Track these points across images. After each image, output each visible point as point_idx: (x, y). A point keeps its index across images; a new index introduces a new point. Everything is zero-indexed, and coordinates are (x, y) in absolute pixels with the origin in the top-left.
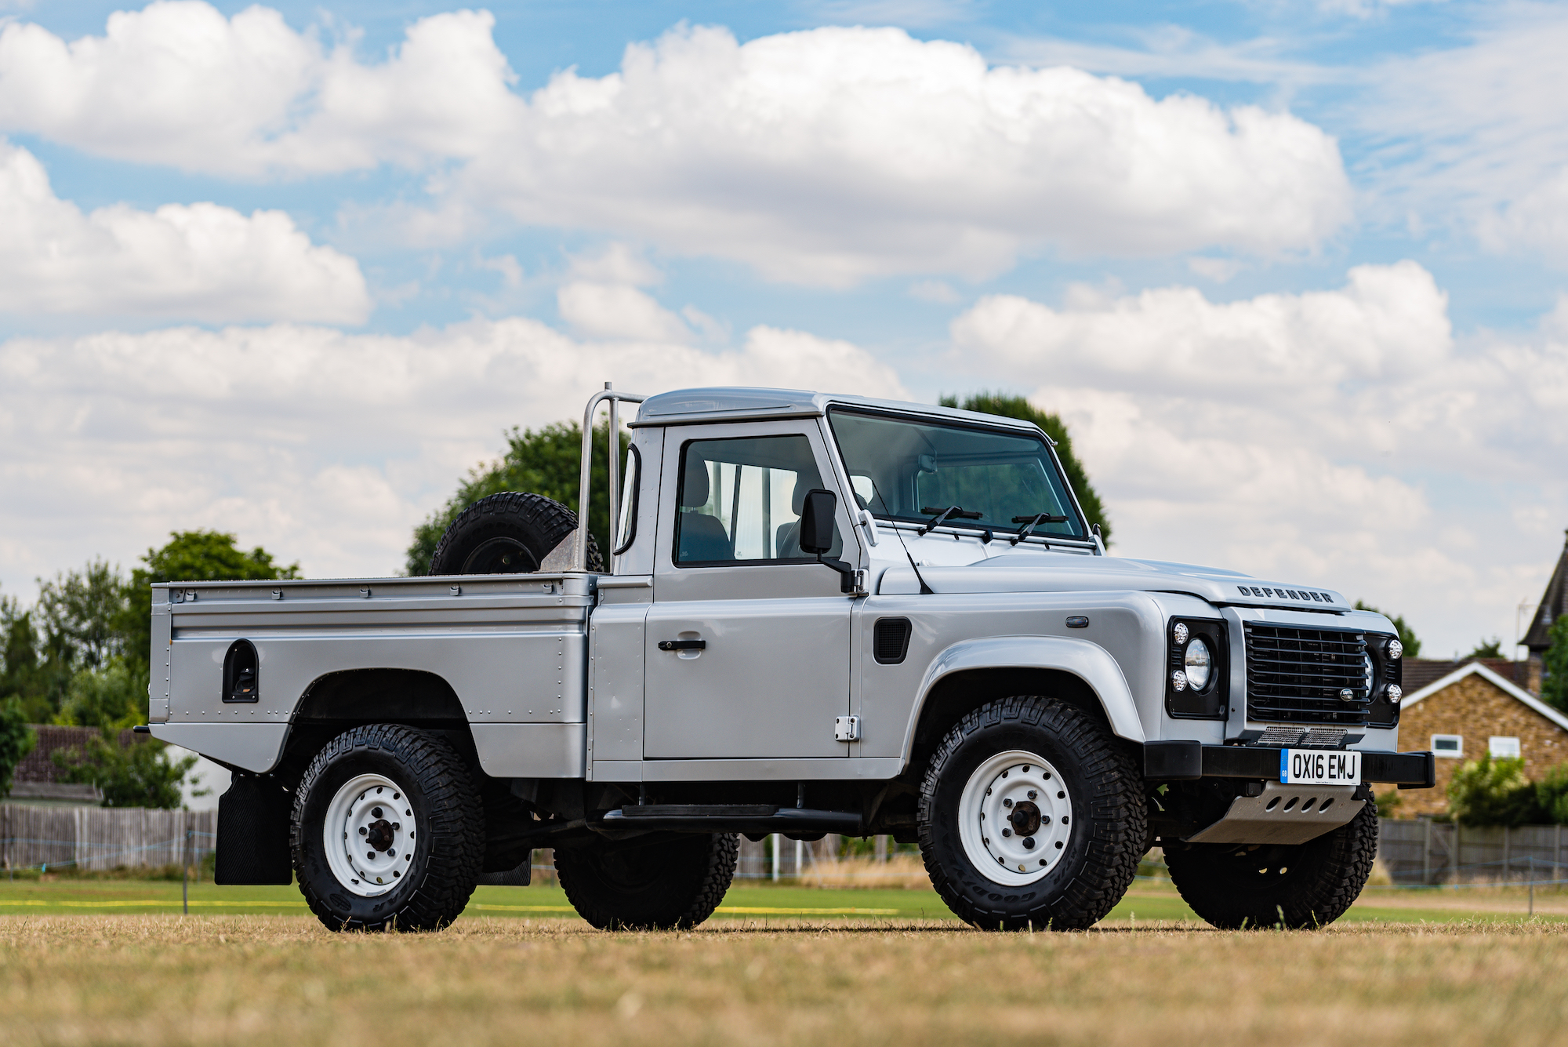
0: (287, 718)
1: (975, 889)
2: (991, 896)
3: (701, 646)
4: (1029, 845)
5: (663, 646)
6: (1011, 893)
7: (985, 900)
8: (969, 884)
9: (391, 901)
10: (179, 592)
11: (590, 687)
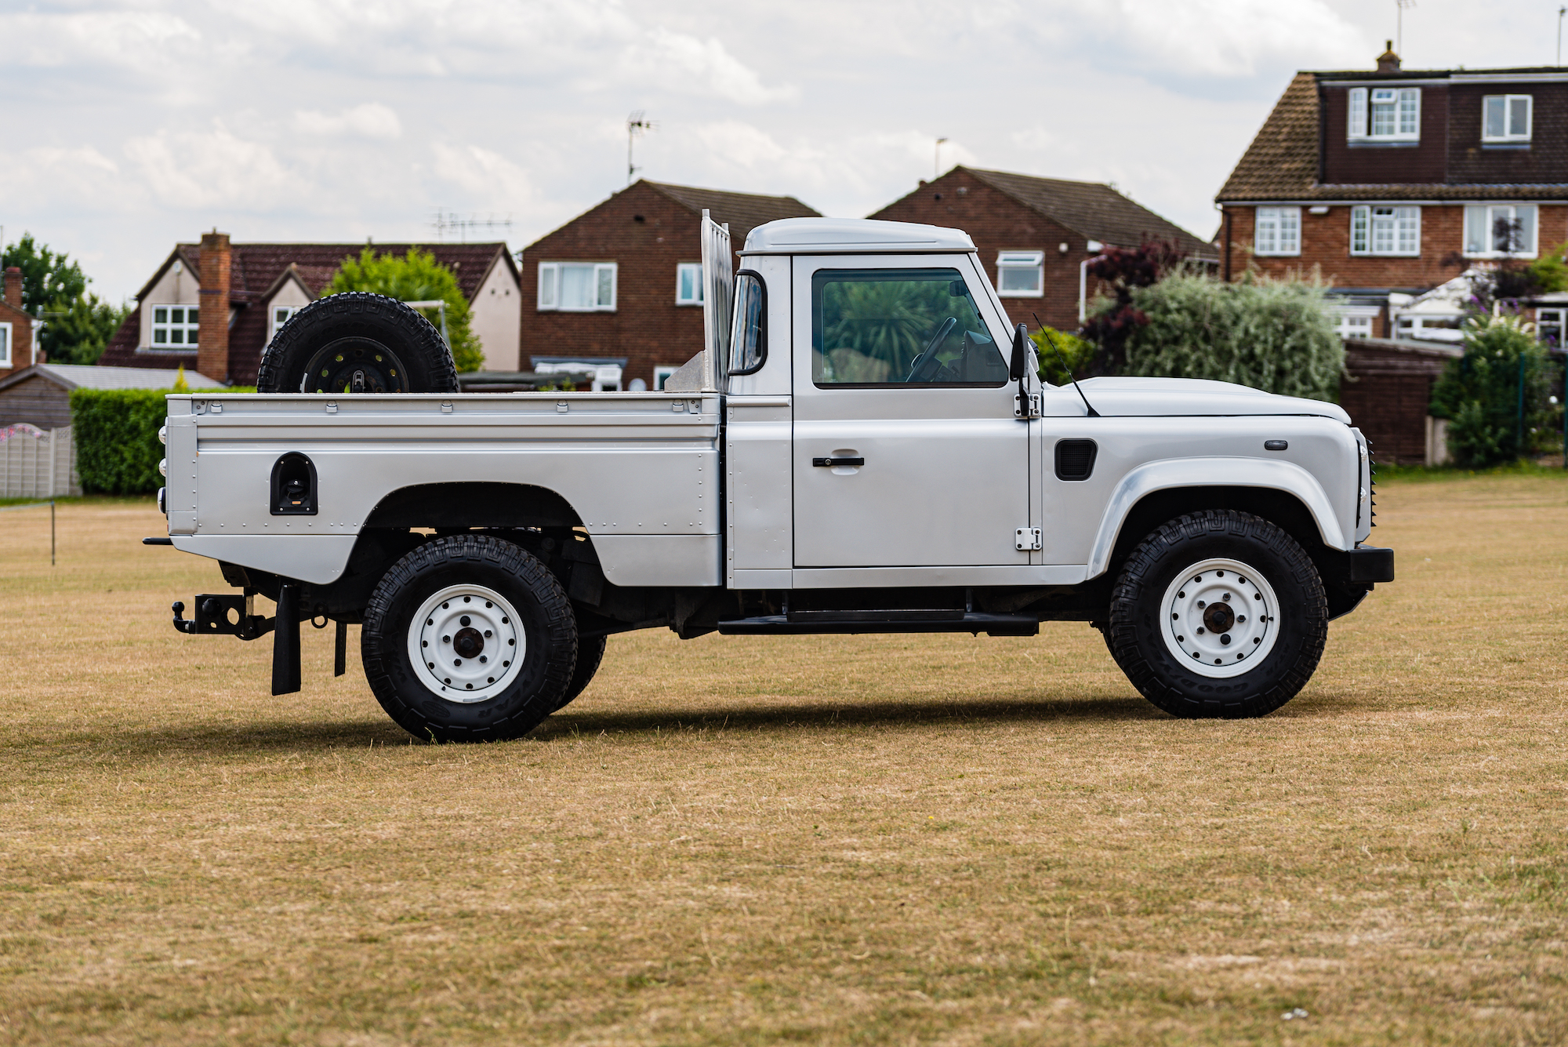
0: (357, 530)
1: (1184, 681)
2: (1201, 688)
3: (859, 462)
4: (1226, 641)
5: (818, 463)
6: (1220, 684)
7: (1195, 690)
8: (1176, 677)
9: (500, 707)
10: (199, 404)
11: (729, 500)
